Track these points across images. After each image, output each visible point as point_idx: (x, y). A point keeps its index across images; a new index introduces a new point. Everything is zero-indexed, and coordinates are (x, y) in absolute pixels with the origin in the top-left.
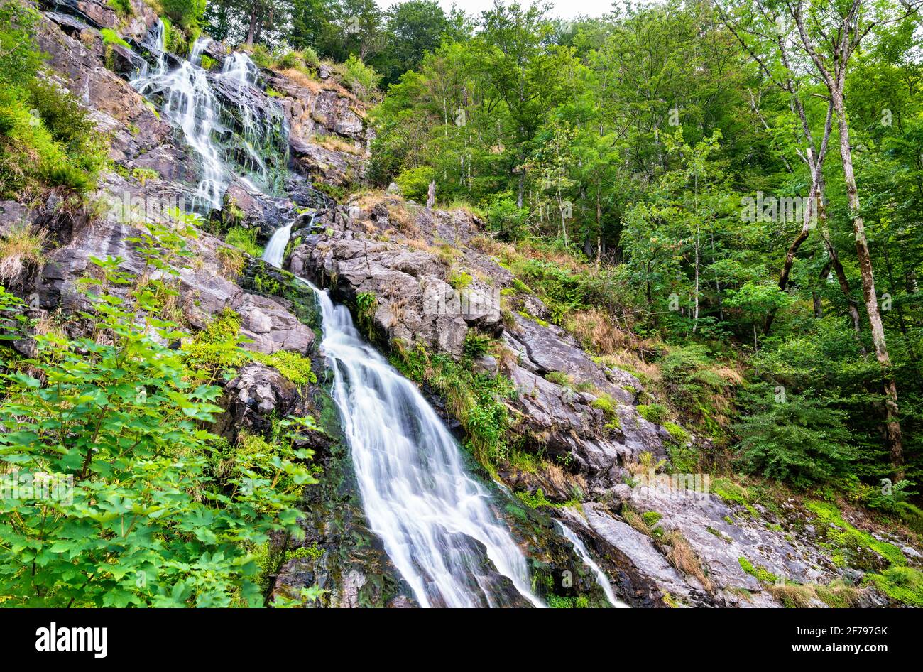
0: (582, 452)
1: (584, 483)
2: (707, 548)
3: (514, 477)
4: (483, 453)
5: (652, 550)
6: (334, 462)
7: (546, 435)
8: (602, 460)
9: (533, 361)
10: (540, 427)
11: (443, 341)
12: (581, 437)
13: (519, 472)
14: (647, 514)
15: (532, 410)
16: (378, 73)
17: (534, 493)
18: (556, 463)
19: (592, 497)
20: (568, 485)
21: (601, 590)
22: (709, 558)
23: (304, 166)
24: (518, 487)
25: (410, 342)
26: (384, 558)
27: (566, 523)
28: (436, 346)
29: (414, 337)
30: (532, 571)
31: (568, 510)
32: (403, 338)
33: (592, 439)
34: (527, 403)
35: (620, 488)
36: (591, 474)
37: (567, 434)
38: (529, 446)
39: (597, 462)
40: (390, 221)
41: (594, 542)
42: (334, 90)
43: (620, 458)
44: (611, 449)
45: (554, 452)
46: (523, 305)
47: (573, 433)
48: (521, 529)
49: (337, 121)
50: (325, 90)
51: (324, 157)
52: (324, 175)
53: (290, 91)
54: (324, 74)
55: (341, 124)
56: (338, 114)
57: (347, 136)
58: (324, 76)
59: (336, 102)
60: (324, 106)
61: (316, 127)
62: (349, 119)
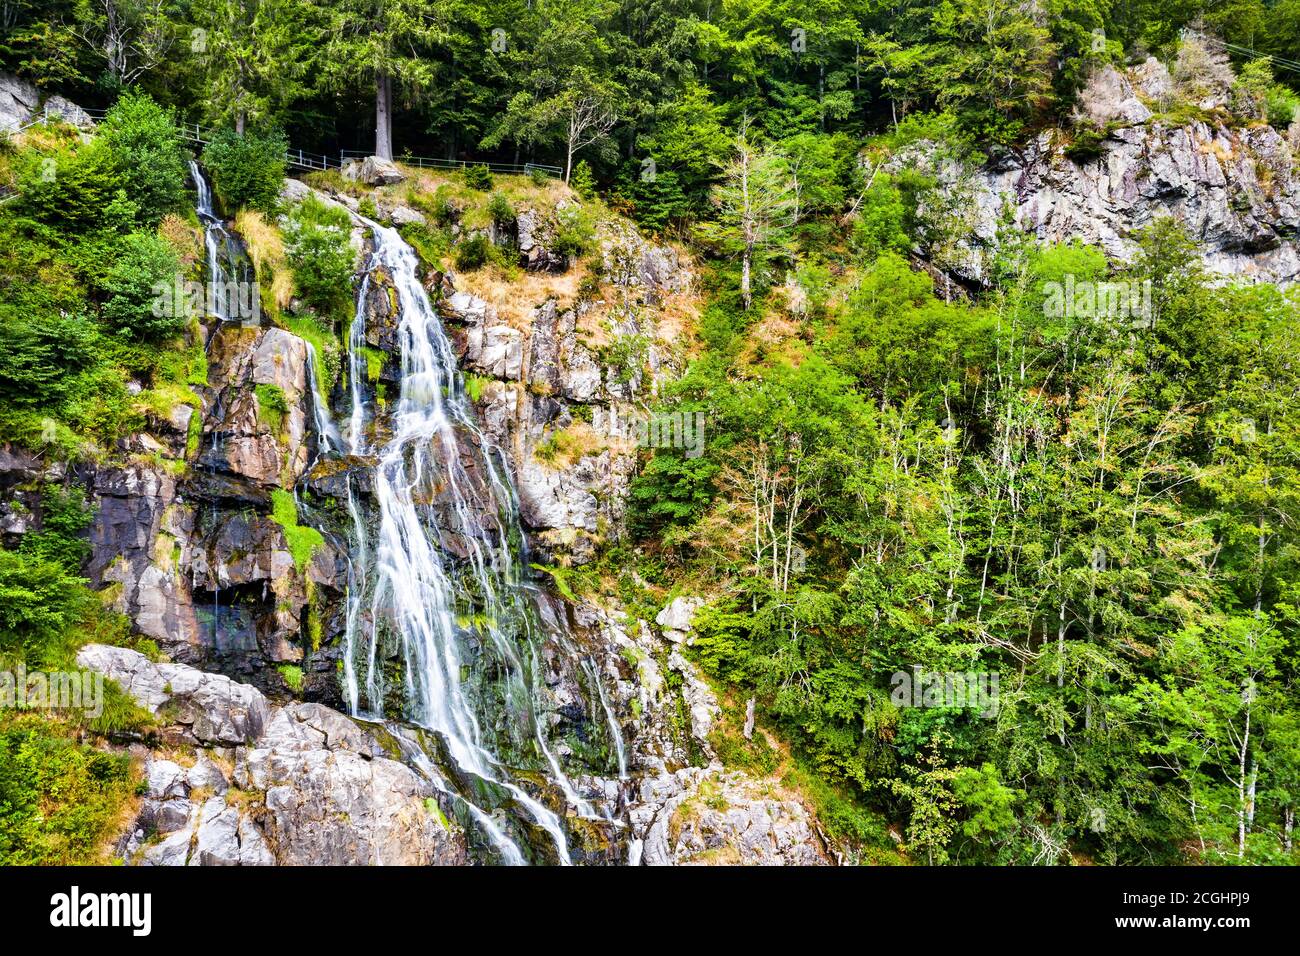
23: (544, 547)
42: (550, 297)
49: (563, 376)
50: (538, 307)
51: (564, 509)
52: (571, 553)
53: (498, 371)
54: (527, 242)
55: (571, 386)
56: (564, 360)
57: (581, 403)
58: (526, 246)
59: (555, 325)
60: (541, 349)
61: (536, 406)
62: (580, 368)
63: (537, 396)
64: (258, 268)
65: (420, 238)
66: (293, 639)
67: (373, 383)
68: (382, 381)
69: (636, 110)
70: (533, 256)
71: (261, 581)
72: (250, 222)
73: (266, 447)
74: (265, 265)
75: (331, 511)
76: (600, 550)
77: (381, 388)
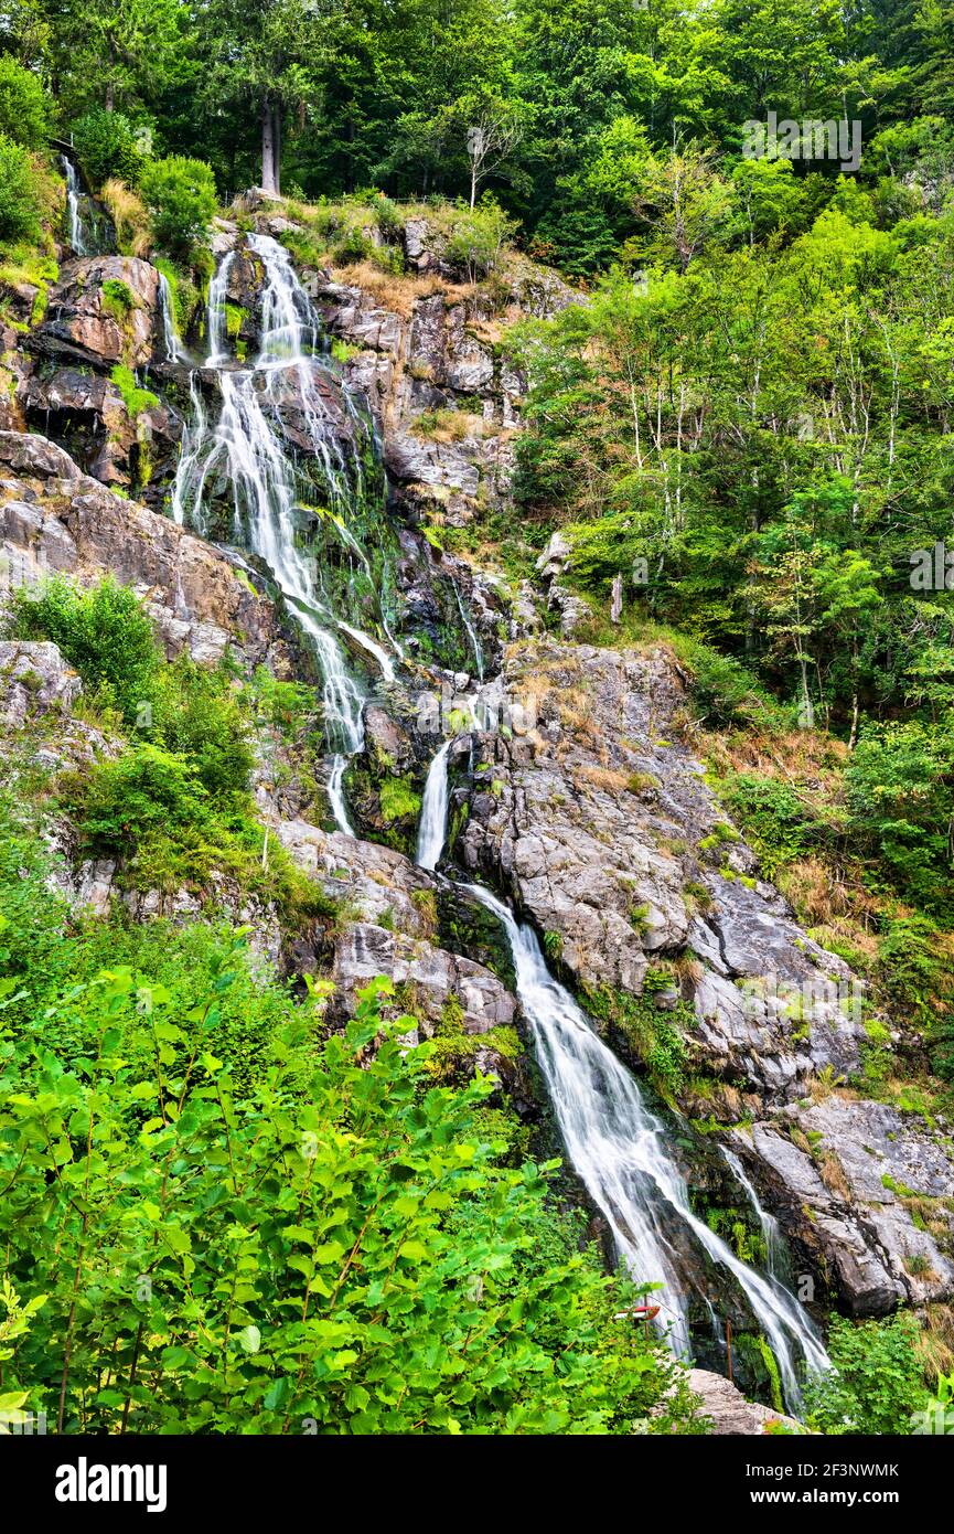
0: (760, 1072)
1: (759, 1101)
2: (853, 1167)
3: (690, 1103)
4: (662, 1086)
5: (808, 1166)
6: (546, 1122)
7: (723, 1062)
8: (778, 1079)
9: (725, 961)
10: (716, 1055)
11: (626, 980)
12: (762, 1054)
13: (696, 1097)
14: (810, 1133)
15: (711, 1036)
16: (510, 218)
17: (707, 1120)
18: (732, 1085)
19: (764, 1116)
20: (743, 1106)
21: (750, 1205)
22: (853, 1175)
23: (412, 500)
24: (693, 1113)
25: (595, 982)
26: (586, 1192)
27: (729, 1147)
28: (618, 985)
29: (599, 978)
30: (691, 1193)
31: (739, 1133)
32: (590, 979)
33: (774, 1056)
34: (707, 1029)
35: (791, 1108)
36: (766, 1093)
37: (747, 1053)
38: (707, 1073)
39: (774, 1082)
40: (562, 726)
41: (753, 1162)
42: (437, 293)
43: (800, 1074)
44: (790, 1065)
45: (730, 1075)
46: (726, 859)
47: (753, 1052)
48: (685, 1159)
49: (449, 365)
50: (422, 299)
51: (439, 470)
52: (444, 510)
53: (369, 339)
54: (415, 248)
55: (457, 373)
56: (450, 350)
57: (468, 394)
58: (414, 252)
59: (442, 319)
60: (424, 338)
61: (416, 389)
62: (469, 358)
63: (418, 380)
64: (119, 226)
65: (297, 242)
66: (121, 466)
67: (232, 339)
68: (241, 337)
69: (556, 148)
70: (422, 262)
71: (92, 411)
72: (114, 190)
73: (109, 329)
74: (126, 224)
75: (172, 395)
76: (480, 517)
77: (242, 344)
